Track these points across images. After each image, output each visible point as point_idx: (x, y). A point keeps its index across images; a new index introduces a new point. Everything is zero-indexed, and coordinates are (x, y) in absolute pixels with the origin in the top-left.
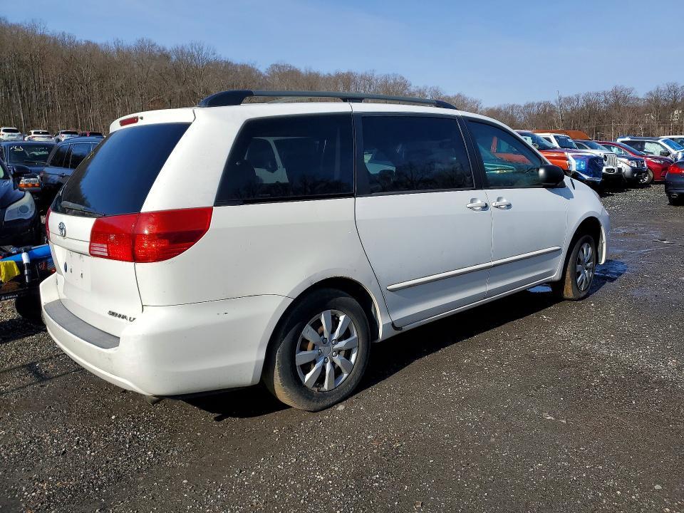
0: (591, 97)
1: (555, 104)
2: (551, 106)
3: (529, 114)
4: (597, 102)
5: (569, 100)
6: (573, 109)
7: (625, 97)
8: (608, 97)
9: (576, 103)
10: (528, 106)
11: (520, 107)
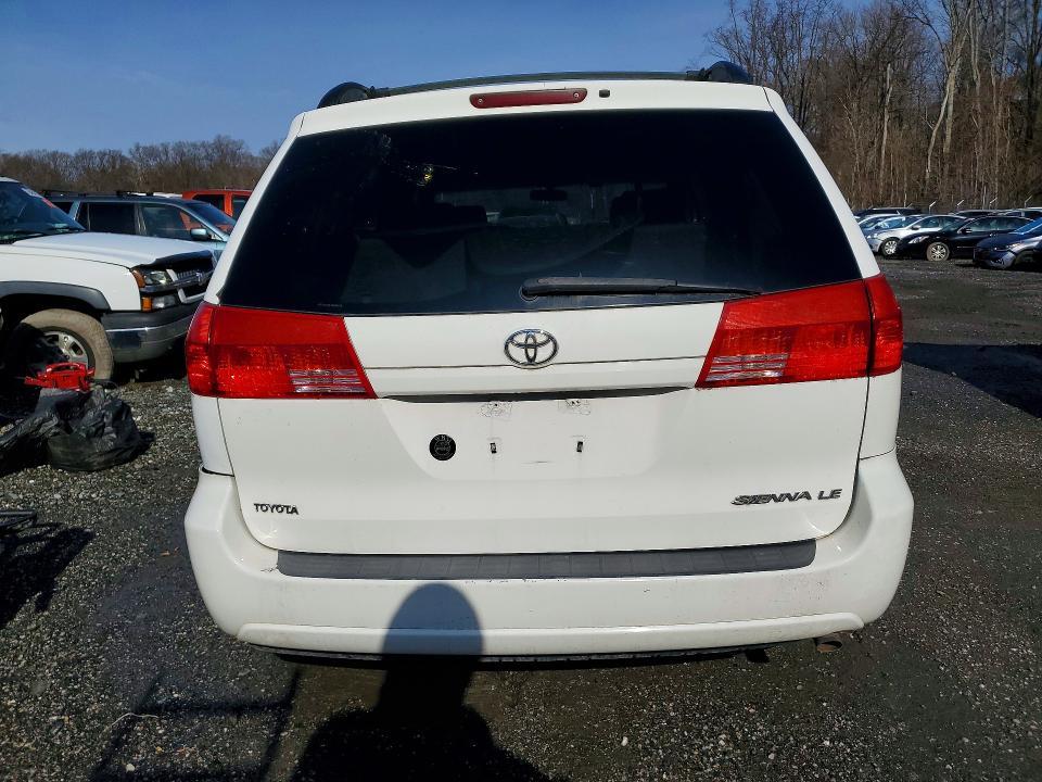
0: (185, 150)
1: (129, 156)
2: (123, 159)
3: (87, 170)
4: (195, 158)
5: (151, 152)
6: (161, 166)
7: (234, 154)
8: (210, 151)
9: (164, 158)
10: (84, 156)
11: (68, 156)
